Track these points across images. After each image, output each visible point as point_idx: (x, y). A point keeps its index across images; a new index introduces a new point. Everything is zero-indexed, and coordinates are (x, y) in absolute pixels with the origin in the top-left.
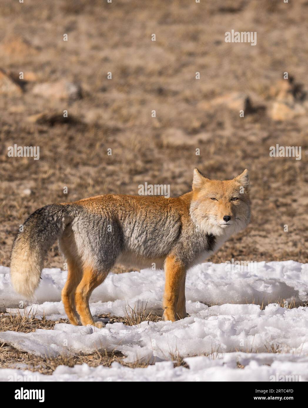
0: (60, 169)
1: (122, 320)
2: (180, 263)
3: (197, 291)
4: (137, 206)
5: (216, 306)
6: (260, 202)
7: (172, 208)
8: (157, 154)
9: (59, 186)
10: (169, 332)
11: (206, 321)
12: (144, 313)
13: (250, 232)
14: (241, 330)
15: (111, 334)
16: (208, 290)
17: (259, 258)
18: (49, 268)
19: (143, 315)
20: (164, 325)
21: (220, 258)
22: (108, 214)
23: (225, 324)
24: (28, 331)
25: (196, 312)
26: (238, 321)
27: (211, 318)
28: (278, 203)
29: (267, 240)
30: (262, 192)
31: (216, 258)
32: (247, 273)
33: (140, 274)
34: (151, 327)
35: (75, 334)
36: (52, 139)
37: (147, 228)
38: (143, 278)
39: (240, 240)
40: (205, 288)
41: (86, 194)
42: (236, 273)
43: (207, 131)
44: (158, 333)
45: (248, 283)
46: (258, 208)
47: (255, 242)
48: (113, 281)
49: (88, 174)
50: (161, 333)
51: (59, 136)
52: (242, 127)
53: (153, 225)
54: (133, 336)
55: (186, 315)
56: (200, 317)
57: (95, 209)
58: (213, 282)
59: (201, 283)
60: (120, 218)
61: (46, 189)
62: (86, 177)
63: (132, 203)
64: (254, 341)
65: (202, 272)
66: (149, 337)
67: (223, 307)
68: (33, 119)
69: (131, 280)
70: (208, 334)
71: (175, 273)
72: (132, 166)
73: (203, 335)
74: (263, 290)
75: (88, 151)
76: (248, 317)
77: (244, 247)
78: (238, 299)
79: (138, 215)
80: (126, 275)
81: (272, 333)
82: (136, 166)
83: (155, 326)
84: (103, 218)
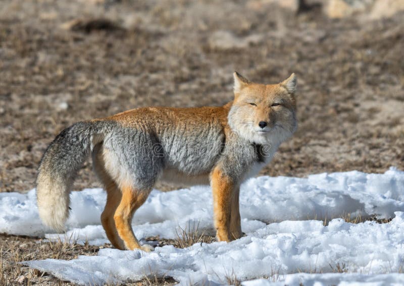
0: (99, 79)
1: (172, 243)
2: (227, 178)
3: (254, 207)
4: (176, 118)
5: (274, 223)
6: (319, 108)
7: (215, 119)
8: (203, 60)
9: (99, 99)
10: (224, 254)
11: (265, 241)
12: (196, 233)
13: (309, 141)
14: (304, 249)
15: (161, 258)
16: (265, 206)
17: (320, 169)
18: (91, 188)
19: (195, 236)
20: (218, 247)
21: (277, 170)
22: (144, 127)
23: (285, 243)
24: (70, 258)
25: (253, 231)
26: (300, 240)
27: (270, 237)
28: (339, 109)
29: (328, 150)
30: (321, 98)
31: (273, 171)
32: (308, 186)
33: (190, 192)
34: (205, 249)
35: (122, 260)
36: (88, 47)
37: (187, 141)
38: (193, 195)
39: (298, 150)
40: (262, 203)
41: (128, 107)
42: (295, 187)
43: (258, 32)
44: (212, 255)
45: (309, 197)
46: (317, 115)
47: (315, 152)
48: (160, 200)
49: (129, 84)
50: (215, 255)
51: (96, 43)
52: (296, 27)
53: (194, 138)
54: (185, 260)
55: (242, 235)
56: (257, 236)
57: (130, 122)
58: (270, 197)
59: (258, 199)
60: (157, 131)
61: (85, 102)
62: (127, 87)
63: (171, 115)
64: (318, 260)
65: (258, 187)
66: (202, 260)
67: (283, 224)
68: (66, 26)
69: (180, 198)
70: (267, 255)
71: (223, 189)
72: (177, 73)
73: (262, 256)
74: (325, 204)
75: (129, 59)
76: (310, 235)
77: (303, 158)
78: (298, 215)
79: (177, 128)
80: (174, 193)
81: (336, 251)
82: (182, 73)
83: (209, 248)
84: (139, 132)
